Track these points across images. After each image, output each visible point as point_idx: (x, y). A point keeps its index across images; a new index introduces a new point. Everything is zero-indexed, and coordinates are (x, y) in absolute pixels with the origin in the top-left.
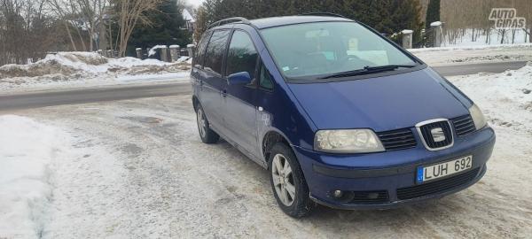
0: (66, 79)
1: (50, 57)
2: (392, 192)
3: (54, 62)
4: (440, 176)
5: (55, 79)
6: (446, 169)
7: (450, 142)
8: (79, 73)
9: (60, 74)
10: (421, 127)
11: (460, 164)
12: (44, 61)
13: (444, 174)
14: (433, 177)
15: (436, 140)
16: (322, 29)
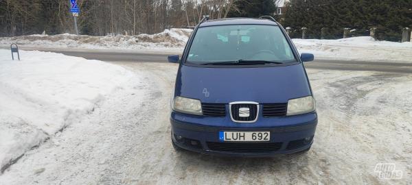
0: (172, 46)
1: (167, 31)
2: (203, 143)
3: (167, 35)
4: (238, 140)
5: (166, 46)
6: (244, 136)
7: (253, 119)
8: (180, 43)
9: (169, 43)
10: (232, 105)
11: (257, 135)
12: (162, 33)
13: (242, 139)
14: (232, 140)
15: (241, 115)
16: (239, 30)
